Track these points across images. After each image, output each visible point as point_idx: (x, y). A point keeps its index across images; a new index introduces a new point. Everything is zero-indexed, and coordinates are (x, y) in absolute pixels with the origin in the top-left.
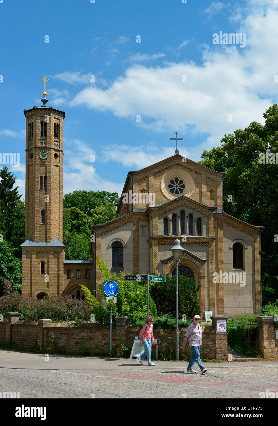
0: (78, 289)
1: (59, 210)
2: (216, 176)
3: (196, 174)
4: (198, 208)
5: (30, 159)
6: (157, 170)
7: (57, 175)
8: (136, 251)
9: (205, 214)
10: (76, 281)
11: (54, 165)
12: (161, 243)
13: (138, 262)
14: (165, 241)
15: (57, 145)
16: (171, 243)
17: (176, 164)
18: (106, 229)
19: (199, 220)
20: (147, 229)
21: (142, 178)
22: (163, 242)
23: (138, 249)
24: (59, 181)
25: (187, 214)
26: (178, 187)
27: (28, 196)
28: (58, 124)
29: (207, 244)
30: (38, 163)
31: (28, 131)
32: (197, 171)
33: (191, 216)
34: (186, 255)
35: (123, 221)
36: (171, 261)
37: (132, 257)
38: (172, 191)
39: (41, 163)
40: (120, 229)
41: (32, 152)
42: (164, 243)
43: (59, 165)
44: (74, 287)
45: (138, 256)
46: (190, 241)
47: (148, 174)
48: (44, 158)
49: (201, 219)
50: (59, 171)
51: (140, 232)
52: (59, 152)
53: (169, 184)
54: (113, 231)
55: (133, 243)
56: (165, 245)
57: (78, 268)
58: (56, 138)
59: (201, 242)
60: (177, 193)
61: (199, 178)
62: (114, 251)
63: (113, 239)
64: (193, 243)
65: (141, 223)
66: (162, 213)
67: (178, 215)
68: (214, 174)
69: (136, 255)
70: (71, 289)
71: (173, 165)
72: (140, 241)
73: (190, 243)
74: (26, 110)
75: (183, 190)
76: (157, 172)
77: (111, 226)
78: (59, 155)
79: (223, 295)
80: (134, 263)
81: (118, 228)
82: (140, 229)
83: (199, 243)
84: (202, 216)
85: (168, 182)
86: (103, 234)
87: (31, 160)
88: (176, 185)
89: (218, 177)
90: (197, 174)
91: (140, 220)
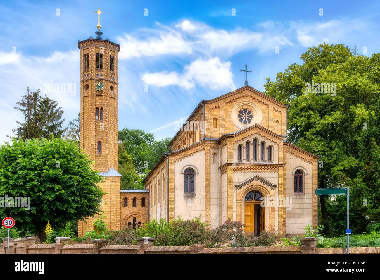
0: (134, 217)
1: (115, 142)
2: (281, 108)
3: (263, 105)
4: (269, 137)
5: (84, 90)
6: (228, 100)
7: (112, 107)
8: (208, 178)
9: (276, 143)
10: (132, 209)
11: (110, 97)
12: (236, 169)
13: (210, 188)
14: (239, 167)
15: (113, 77)
16: (245, 169)
17: (246, 95)
18: (179, 157)
19: (270, 147)
20: (218, 156)
21: (214, 107)
22: (237, 168)
23: (210, 176)
24: (115, 113)
25: (259, 142)
26: (247, 117)
27: (84, 127)
28: (113, 57)
29: (277, 170)
30: (94, 95)
31: (82, 62)
32: (265, 103)
33: (263, 144)
34: (258, 180)
35: (196, 149)
36: (245, 186)
37: (204, 183)
38: (241, 121)
39: (97, 94)
40: (192, 156)
41: (88, 83)
42: (239, 169)
43: (115, 97)
44: (130, 215)
45: (210, 182)
46: (262, 168)
47: (220, 104)
48: (100, 89)
49: (272, 146)
50: (115, 103)
51: (212, 159)
52: (115, 84)
53: (238, 114)
54: (185, 158)
55: (204, 170)
56: (239, 171)
57: (134, 197)
58: (112, 71)
59: (272, 169)
60: (245, 122)
61: (266, 110)
62: (186, 178)
63: (186, 166)
64: (265, 170)
65: (213, 151)
66: (237, 140)
67: (252, 143)
68: (279, 106)
69: (208, 182)
70: (128, 216)
71: (243, 96)
72: (211, 168)
73: (262, 170)
74: (81, 41)
75: (251, 120)
76: (228, 102)
77: (183, 154)
78: (114, 87)
79: (286, 217)
80: (206, 189)
81: (190, 155)
82: (212, 156)
83: (270, 170)
84: (273, 144)
85: (238, 111)
86: (176, 161)
87: (87, 91)
88: (245, 115)
89: (283, 109)
90: (265, 105)
91: (212, 148)
